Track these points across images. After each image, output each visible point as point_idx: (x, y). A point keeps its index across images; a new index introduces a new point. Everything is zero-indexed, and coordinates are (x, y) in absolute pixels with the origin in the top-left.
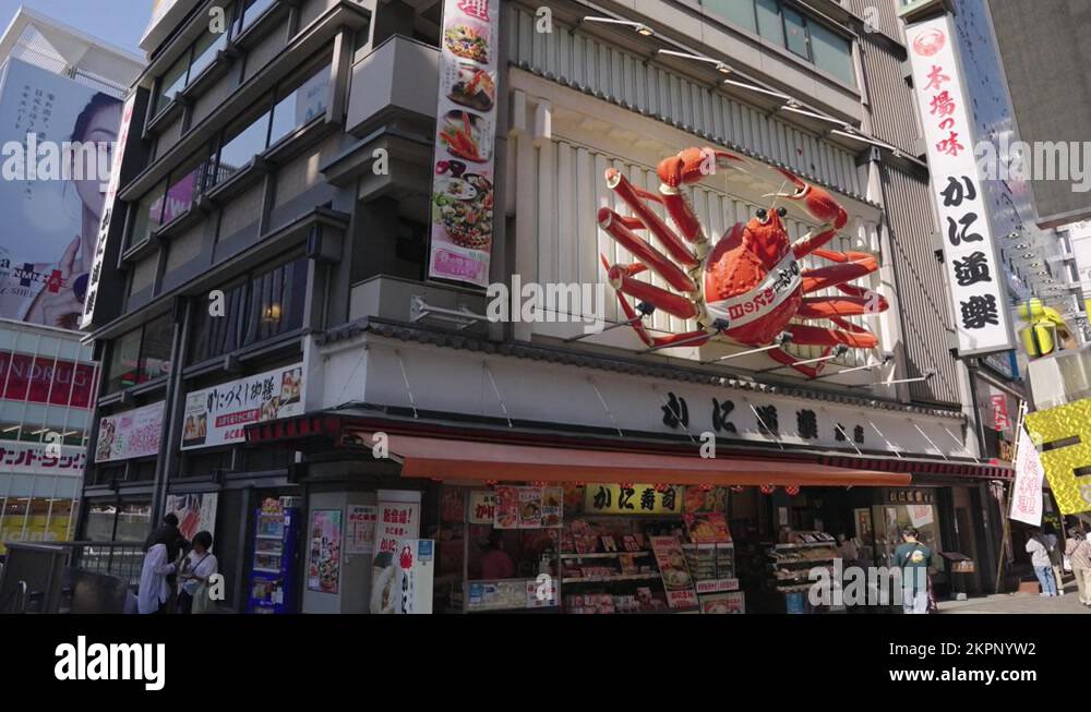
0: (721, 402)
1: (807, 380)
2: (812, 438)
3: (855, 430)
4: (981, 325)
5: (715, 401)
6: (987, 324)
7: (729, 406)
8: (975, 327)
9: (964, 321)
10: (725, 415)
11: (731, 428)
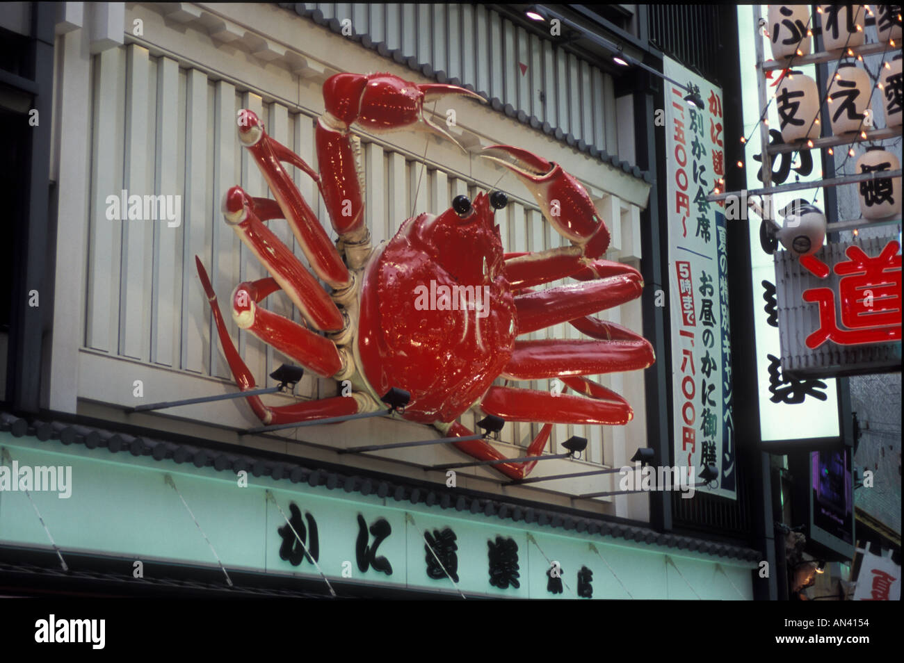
0: (369, 522)
1: (504, 484)
2: (511, 587)
3: (580, 575)
4: (799, 399)
5: (361, 520)
6: (808, 398)
7: (382, 530)
8: (788, 401)
9: (772, 389)
10: (376, 545)
11: (384, 566)
